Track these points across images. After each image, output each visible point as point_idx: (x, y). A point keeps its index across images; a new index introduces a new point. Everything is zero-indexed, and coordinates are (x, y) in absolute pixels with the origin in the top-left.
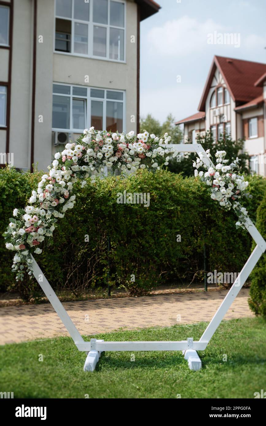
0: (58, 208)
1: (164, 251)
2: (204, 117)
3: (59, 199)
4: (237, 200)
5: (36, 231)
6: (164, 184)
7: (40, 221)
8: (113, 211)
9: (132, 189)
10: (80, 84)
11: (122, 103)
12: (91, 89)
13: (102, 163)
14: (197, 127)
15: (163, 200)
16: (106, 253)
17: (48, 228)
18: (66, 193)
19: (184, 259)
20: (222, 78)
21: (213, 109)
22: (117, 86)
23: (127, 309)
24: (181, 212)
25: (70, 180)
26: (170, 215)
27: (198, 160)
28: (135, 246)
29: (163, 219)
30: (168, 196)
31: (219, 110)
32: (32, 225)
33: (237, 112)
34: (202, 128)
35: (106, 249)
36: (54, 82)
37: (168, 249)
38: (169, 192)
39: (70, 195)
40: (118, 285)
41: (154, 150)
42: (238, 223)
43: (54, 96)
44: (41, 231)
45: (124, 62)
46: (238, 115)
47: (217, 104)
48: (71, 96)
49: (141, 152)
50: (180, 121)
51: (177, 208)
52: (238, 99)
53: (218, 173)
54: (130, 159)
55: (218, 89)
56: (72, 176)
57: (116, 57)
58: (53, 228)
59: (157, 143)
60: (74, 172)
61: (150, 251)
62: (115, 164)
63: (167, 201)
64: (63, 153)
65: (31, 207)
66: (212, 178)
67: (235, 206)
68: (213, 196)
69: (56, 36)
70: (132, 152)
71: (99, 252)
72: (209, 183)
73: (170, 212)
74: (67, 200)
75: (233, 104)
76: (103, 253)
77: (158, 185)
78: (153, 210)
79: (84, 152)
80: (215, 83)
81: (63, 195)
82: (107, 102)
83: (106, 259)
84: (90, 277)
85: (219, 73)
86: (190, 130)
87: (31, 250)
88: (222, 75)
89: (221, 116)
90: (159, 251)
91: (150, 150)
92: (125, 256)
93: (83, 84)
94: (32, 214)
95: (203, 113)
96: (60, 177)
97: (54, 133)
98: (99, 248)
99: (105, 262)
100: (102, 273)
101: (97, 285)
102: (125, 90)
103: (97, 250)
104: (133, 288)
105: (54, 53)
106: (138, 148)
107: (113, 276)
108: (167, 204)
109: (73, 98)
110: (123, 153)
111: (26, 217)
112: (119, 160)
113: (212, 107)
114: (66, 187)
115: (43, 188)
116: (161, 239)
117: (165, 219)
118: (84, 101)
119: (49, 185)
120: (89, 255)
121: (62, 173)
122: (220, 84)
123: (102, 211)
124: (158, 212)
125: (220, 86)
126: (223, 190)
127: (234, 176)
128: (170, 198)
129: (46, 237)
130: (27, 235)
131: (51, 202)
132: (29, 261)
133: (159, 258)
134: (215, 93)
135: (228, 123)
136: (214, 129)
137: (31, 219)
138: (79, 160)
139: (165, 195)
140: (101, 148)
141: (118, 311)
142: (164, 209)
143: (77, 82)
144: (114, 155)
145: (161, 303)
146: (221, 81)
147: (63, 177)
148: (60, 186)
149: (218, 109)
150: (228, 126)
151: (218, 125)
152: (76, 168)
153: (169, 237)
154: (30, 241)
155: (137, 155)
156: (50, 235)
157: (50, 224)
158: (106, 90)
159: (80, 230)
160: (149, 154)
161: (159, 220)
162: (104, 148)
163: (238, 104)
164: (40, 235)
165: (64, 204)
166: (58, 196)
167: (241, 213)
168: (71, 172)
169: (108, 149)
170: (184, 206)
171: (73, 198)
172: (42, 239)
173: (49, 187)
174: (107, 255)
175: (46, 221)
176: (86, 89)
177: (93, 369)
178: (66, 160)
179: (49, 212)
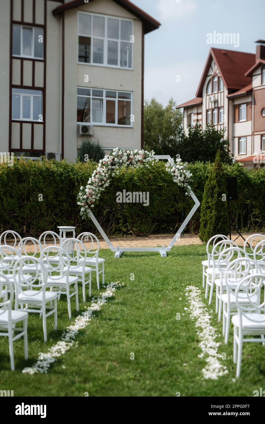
0: (102, 186)
1: (156, 210)
2: (201, 102)
3: (102, 182)
4: (186, 182)
5: (91, 197)
6: (156, 169)
7: (93, 192)
8: (125, 186)
9: (137, 173)
10: (98, 87)
11: (130, 102)
12: (106, 91)
13: (122, 165)
14: (195, 111)
15: (156, 179)
16: (121, 211)
17: (97, 195)
18: (105, 179)
19: (169, 216)
20: (217, 69)
21: (209, 95)
22: (126, 88)
23: (133, 241)
24: (167, 186)
25: (107, 173)
26: (160, 189)
27: (168, 163)
28: (139, 207)
29: (156, 191)
30: (159, 177)
31: (214, 97)
32: (90, 194)
33: (229, 99)
34: (199, 111)
35: (121, 209)
36: (78, 86)
37: (159, 209)
38: (160, 174)
39: (107, 180)
40: (128, 230)
41: (147, 159)
42: (186, 193)
43: (78, 97)
44: (94, 197)
45: (132, 69)
46: (230, 102)
47: (213, 91)
48: (91, 97)
49: (141, 160)
50: (180, 105)
51: (164, 184)
52: (231, 87)
53: (177, 170)
54: (135, 163)
55: (213, 77)
56: (108, 171)
57: (125, 64)
58: (99, 195)
59: (148, 155)
60: (109, 169)
61: (148, 210)
62: (128, 165)
63: (159, 180)
64: (104, 160)
65: (89, 186)
66: (174, 172)
67: (185, 185)
68: (175, 181)
69: (80, 48)
70: (136, 160)
71: (117, 211)
72: (173, 174)
73: (159, 186)
74: (105, 182)
75: (226, 92)
76: (119, 211)
77: (153, 170)
78: (150, 186)
79: (113, 159)
80: (211, 73)
81: (104, 180)
82: (119, 101)
83: (121, 215)
84: (111, 225)
85: (215, 64)
86: (189, 113)
87: (89, 206)
88: (217, 67)
89: (216, 102)
90: (153, 210)
91: (145, 158)
92: (133, 213)
93: (100, 88)
94: (90, 189)
95: (200, 99)
96: (102, 172)
97: (78, 126)
98: (116, 208)
99: (121, 217)
100: (119, 223)
101: (116, 230)
102: (132, 91)
103: (116, 209)
104: (138, 233)
105: (78, 64)
106: (139, 158)
107: (125, 225)
108: (159, 182)
109: (92, 98)
110: (132, 160)
111: (87, 190)
112: (130, 163)
113: (208, 94)
114: (105, 176)
115: (95, 176)
116: (154, 203)
117: (157, 191)
118: (101, 100)
119: (97, 175)
120: (111, 213)
121: (103, 169)
122: (215, 73)
123: (119, 186)
124: (153, 187)
125: (215, 75)
126: (179, 178)
127: (185, 171)
128: (160, 178)
129: (96, 200)
130: (87, 198)
131: (98, 183)
132: (88, 210)
133: (153, 215)
134: (211, 81)
135: (222, 108)
136: (210, 113)
137: (89, 191)
138: (111, 163)
139: (157, 176)
140: (122, 158)
141: (128, 242)
142: (156, 185)
143: (95, 86)
144: (127, 161)
145: (154, 239)
146: (216, 71)
147: (103, 171)
148: (102, 176)
149: (214, 95)
150: (221, 111)
151: (213, 110)
152: (110, 167)
153: (159, 201)
154: (88, 201)
155: (139, 161)
156: (98, 198)
157: (98, 193)
158: (117, 92)
159: (106, 197)
160: (144, 161)
161: (153, 191)
162: (123, 158)
163: (230, 92)
164: (93, 198)
165: (104, 184)
166: (101, 180)
167: (188, 189)
168: (107, 169)
169: (125, 158)
170: (169, 183)
171: (109, 181)
172: (94, 200)
173: (97, 176)
174: (122, 213)
175: (96, 192)
176: (103, 91)
177: (119, 257)
178: (105, 163)
179: (97, 188)
